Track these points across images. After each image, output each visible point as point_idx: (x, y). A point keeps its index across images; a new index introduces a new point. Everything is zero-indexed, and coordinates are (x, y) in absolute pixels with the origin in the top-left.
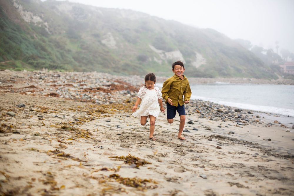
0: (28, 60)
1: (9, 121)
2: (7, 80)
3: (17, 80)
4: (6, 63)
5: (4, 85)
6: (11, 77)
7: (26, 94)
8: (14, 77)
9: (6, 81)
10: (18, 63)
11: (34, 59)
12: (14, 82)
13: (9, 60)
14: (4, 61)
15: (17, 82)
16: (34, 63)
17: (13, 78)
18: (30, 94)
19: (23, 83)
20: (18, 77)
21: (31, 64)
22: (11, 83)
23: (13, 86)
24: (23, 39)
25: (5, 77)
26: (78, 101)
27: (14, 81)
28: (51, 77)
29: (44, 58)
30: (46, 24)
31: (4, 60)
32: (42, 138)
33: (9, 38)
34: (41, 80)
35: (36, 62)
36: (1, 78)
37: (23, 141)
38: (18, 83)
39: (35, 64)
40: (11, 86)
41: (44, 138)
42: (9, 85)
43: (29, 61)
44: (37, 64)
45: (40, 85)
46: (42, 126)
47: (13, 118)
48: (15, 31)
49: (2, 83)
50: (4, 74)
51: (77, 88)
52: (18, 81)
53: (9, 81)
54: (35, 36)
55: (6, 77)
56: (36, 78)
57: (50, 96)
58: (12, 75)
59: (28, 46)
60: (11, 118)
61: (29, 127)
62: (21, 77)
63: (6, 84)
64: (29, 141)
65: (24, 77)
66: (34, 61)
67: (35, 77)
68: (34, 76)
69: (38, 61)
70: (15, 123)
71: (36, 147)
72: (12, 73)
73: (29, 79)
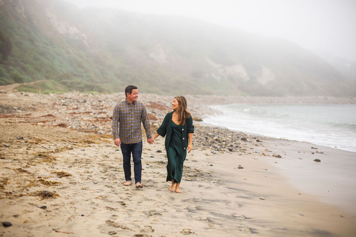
0: (61, 80)
1: (3, 150)
2: (28, 108)
3: (39, 107)
4: (35, 84)
5: (23, 113)
6: (33, 103)
7: (37, 125)
8: (36, 104)
9: (26, 109)
10: (49, 83)
11: (68, 78)
12: (34, 110)
13: (39, 80)
14: (34, 81)
15: (37, 109)
16: (68, 82)
17: (34, 105)
18: (41, 124)
19: (44, 110)
20: (40, 103)
21: (64, 84)
22: (31, 110)
23: (32, 114)
24: (57, 54)
25: (26, 104)
26: (82, 132)
27: (34, 108)
28: (76, 103)
29: (81, 76)
30: (84, 35)
31: (34, 79)
32: (18, 162)
33: (40, 54)
34: (64, 106)
35: (70, 81)
36: (22, 106)
37: (4, 163)
38: (38, 111)
39: (69, 84)
40: (30, 114)
41: (19, 162)
42: (28, 113)
43: (63, 80)
44: (72, 83)
45: (60, 113)
46: (25, 154)
47: (7, 148)
48: (47, 45)
49: (21, 111)
50: (26, 100)
51: (92, 117)
52: (39, 109)
53: (29, 108)
54: (70, 50)
55: (28, 103)
56: (60, 105)
57: (58, 127)
58: (35, 101)
59: (62, 63)
60: (6, 148)
61: (15, 155)
62: (44, 104)
63: (25, 112)
64: (7, 164)
65: (47, 104)
66: (67, 81)
67: (60, 102)
68: (58, 102)
69: (73, 81)
70: (6, 152)
71: (10, 167)
72: (36, 99)
73: (52, 105)
